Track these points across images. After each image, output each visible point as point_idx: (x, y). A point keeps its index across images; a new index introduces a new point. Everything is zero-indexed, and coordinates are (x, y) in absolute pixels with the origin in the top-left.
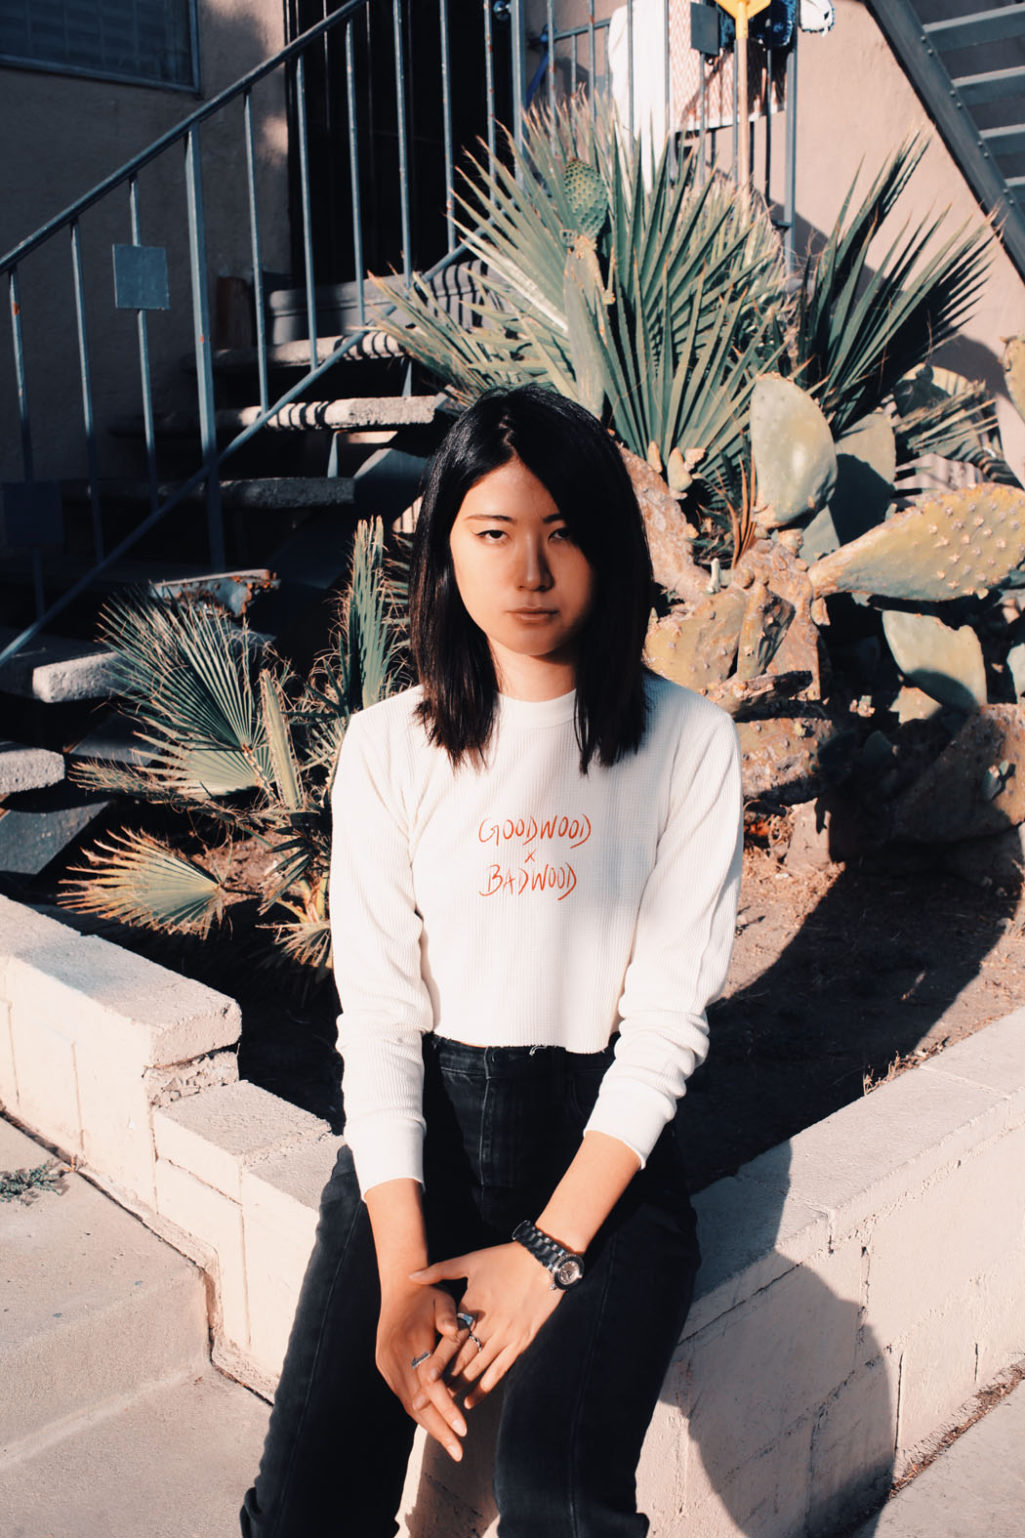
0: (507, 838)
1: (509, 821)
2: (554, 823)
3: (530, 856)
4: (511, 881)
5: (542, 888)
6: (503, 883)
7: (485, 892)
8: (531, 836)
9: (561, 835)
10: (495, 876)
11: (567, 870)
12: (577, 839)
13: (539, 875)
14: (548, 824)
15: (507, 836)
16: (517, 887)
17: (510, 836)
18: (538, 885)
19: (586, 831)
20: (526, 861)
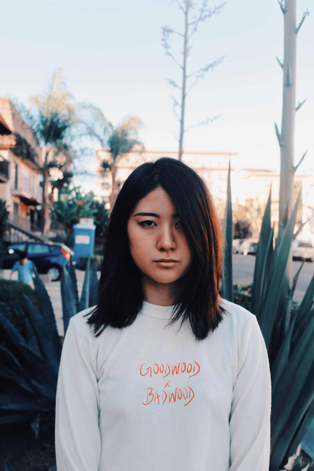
0: (156, 373)
1: (156, 364)
2: (179, 366)
3: (167, 384)
4: (158, 397)
5: (175, 401)
6: (154, 398)
7: (146, 403)
8: (167, 373)
9: (183, 372)
10: (150, 394)
11: (188, 389)
12: (192, 373)
13: (173, 394)
14: (176, 367)
15: (156, 372)
16: (161, 401)
17: (157, 372)
18: (172, 400)
19: (197, 369)
20: (165, 387)
